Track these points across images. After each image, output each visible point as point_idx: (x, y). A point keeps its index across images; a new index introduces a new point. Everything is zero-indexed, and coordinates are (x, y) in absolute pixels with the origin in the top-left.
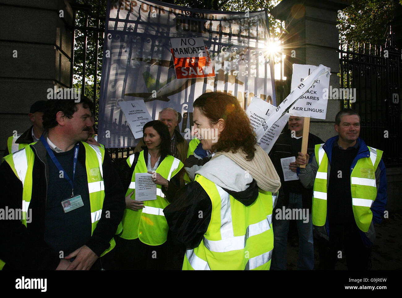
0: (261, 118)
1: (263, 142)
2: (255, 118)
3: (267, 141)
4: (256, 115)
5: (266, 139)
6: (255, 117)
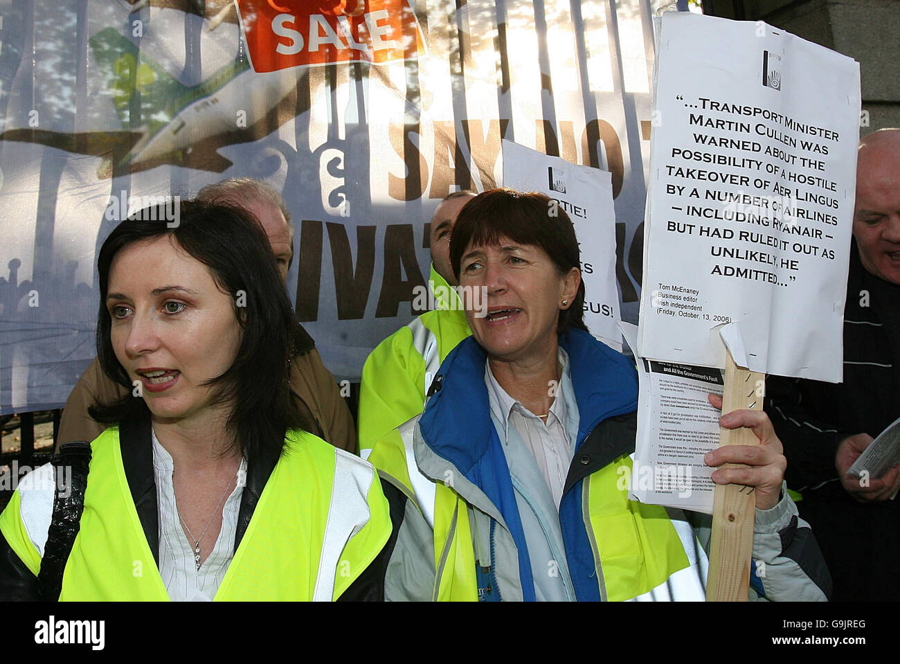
0: (748, 111)
1: (802, 248)
2: (720, 123)
3: (818, 233)
4: (714, 105)
5: (812, 225)
6: (715, 115)
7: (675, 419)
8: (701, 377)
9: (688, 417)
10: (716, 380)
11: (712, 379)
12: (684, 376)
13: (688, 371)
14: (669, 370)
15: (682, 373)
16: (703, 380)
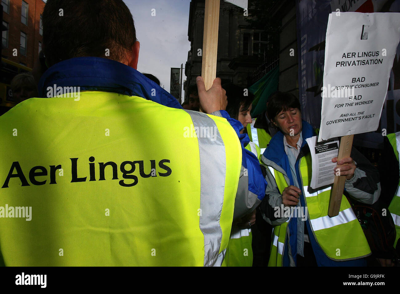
7: (323, 165)
8: (331, 149)
9: (327, 163)
10: (336, 148)
11: (335, 148)
12: (326, 151)
13: (327, 149)
14: (321, 151)
15: (325, 150)
16: (332, 150)
